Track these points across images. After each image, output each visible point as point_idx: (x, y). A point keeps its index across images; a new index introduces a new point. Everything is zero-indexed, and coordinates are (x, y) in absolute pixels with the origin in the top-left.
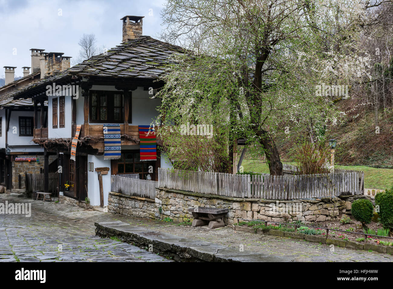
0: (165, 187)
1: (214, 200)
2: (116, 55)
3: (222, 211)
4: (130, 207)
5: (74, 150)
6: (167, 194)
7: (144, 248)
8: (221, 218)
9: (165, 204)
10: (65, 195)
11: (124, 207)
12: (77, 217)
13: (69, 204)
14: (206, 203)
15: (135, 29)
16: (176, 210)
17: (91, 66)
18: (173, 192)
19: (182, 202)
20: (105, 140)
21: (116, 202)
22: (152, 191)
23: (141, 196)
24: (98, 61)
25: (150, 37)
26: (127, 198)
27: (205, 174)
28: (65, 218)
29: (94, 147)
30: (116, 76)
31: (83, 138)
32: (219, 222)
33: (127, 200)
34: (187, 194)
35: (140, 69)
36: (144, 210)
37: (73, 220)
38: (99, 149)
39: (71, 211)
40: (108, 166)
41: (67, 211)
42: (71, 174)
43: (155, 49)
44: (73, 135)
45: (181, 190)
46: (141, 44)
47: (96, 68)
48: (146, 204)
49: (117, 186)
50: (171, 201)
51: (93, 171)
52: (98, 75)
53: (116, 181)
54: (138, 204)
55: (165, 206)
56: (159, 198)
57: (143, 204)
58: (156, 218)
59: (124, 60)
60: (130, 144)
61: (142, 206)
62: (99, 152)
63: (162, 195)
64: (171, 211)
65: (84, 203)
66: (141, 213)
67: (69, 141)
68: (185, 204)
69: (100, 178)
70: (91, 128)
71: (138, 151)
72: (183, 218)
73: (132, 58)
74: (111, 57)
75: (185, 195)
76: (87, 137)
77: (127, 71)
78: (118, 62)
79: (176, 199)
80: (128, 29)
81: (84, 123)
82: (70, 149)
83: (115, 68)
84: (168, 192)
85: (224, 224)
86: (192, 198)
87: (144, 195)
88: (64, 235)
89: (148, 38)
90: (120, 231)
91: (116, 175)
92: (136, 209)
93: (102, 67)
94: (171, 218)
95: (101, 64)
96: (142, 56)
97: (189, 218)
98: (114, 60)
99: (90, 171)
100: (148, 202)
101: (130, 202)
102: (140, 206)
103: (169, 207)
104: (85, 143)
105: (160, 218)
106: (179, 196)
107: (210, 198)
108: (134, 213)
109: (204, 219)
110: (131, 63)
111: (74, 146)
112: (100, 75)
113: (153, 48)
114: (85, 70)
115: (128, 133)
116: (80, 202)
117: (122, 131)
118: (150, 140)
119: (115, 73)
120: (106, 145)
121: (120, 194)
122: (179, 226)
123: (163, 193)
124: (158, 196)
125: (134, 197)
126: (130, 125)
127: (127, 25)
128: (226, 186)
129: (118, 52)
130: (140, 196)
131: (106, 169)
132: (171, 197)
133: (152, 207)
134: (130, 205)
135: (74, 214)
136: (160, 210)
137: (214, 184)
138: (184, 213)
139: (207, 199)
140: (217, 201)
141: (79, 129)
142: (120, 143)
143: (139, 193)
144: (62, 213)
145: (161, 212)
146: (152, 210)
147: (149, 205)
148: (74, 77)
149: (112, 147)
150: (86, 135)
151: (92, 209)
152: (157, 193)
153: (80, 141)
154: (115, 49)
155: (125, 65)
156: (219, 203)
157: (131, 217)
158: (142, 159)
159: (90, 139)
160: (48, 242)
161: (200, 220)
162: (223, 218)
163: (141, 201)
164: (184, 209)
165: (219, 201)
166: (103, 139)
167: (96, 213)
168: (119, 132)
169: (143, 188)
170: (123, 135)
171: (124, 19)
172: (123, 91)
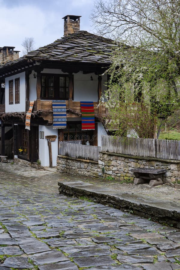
0: (108, 151)
1: (153, 162)
2: (62, 44)
3: (161, 171)
4: (76, 168)
5: (28, 121)
6: (109, 157)
7: (128, 212)
8: (160, 177)
9: (108, 165)
10: (19, 157)
11: (70, 168)
12: (32, 176)
13: (22, 164)
14: (145, 165)
15: (74, 26)
16: (117, 171)
17: (43, 53)
18: (115, 156)
19: (123, 164)
20: (54, 113)
21: (63, 163)
22: (95, 154)
23: (86, 159)
24: (48, 49)
25: (87, 31)
26: (73, 160)
27: (144, 140)
28: (23, 177)
29: (45, 119)
30: (64, 60)
31: (36, 112)
32: (158, 180)
33: (74, 162)
34: (127, 157)
35: (82, 55)
36: (89, 170)
37: (29, 178)
38: (49, 120)
39: (26, 171)
40: (56, 134)
41: (22, 171)
42: (23, 141)
43: (92, 41)
44: (27, 109)
45: (122, 154)
46: (80, 37)
47: (47, 54)
48: (91, 165)
49: (64, 151)
50: (113, 163)
51: (44, 139)
52: (49, 59)
53: (63, 146)
54: (83, 165)
55: (107, 167)
56: (102, 161)
57: (87, 165)
58: (99, 177)
59: (69, 49)
60: (74, 116)
61: (86, 167)
62: (49, 123)
63: (105, 158)
64: (113, 171)
65: (36, 164)
66: (86, 172)
67: (24, 114)
68: (126, 165)
69: (49, 144)
70: (43, 104)
71: (80, 123)
72: (124, 177)
73: (75, 47)
74: (58, 46)
75: (125, 158)
76: (39, 111)
77: (72, 57)
78: (64, 49)
79: (118, 161)
80: (68, 26)
81: (37, 99)
82: (25, 120)
83: (62, 54)
84: (110, 155)
85: (162, 182)
86: (132, 160)
87: (88, 158)
88: (30, 193)
89: (86, 32)
90: (91, 192)
91: (63, 141)
92: (81, 169)
93: (52, 53)
94: (114, 177)
95: (51, 51)
96: (83, 46)
97: (130, 177)
98: (61, 48)
99: (40, 138)
100: (92, 163)
101: (76, 163)
102: (85, 167)
103: (111, 167)
104: (38, 116)
105: (103, 177)
106: (120, 159)
107: (149, 161)
108: (79, 172)
109: (144, 178)
110: (74, 51)
111: (28, 118)
112: (51, 59)
113: (90, 40)
114: (38, 55)
115: (72, 108)
116: (32, 163)
117: (68, 106)
118: (90, 114)
119: (63, 58)
120: (54, 117)
121: (67, 157)
122: (122, 183)
123: (106, 156)
124: (101, 159)
125: (79, 159)
126: (73, 101)
127: (68, 23)
128: (163, 150)
129: (64, 42)
130: (84, 159)
131: (54, 137)
132: (113, 159)
133: (96, 168)
134: (76, 166)
135: (29, 173)
136: (103, 170)
137: (152, 149)
138: (125, 173)
139: (146, 161)
140: (156, 163)
141: (32, 104)
142: (66, 116)
143: (84, 156)
144: (19, 173)
145: (104, 172)
146: (96, 170)
147: (93, 166)
148: (30, 60)
149: (60, 119)
150: (39, 109)
151: (42, 169)
152: (100, 156)
153: (33, 114)
154: (60, 40)
155: (70, 52)
156: (157, 164)
157: (77, 175)
158: (83, 129)
159: (42, 113)
160: (22, 202)
161: (141, 179)
162: (161, 177)
163: (86, 162)
164: (125, 170)
165: (158, 163)
166: (52, 113)
167: (46, 172)
168: (65, 107)
169: (88, 152)
170: (68, 110)
171: (65, 18)
172: (68, 74)
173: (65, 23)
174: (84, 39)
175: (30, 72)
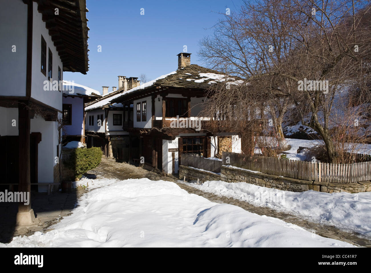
6: (232, 171)
14: (272, 182)
15: (186, 61)
18: (238, 171)
50: (236, 177)
56: (224, 174)
63: (227, 172)
68: (250, 181)
70: (167, 122)
75: (250, 174)
79: (241, 176)
80: (182, 61)
81: (162, 119)
86: (257, 177)
89: (196, 65)
106: (243, 174)
132: (236, 174)
147: (215, 178)
150: (164, 127)
153: (159, 131)
171: (179, 55)
172: (187, 98)
173: (179, 59)
174: (196, 71)
175: (156, 97)
